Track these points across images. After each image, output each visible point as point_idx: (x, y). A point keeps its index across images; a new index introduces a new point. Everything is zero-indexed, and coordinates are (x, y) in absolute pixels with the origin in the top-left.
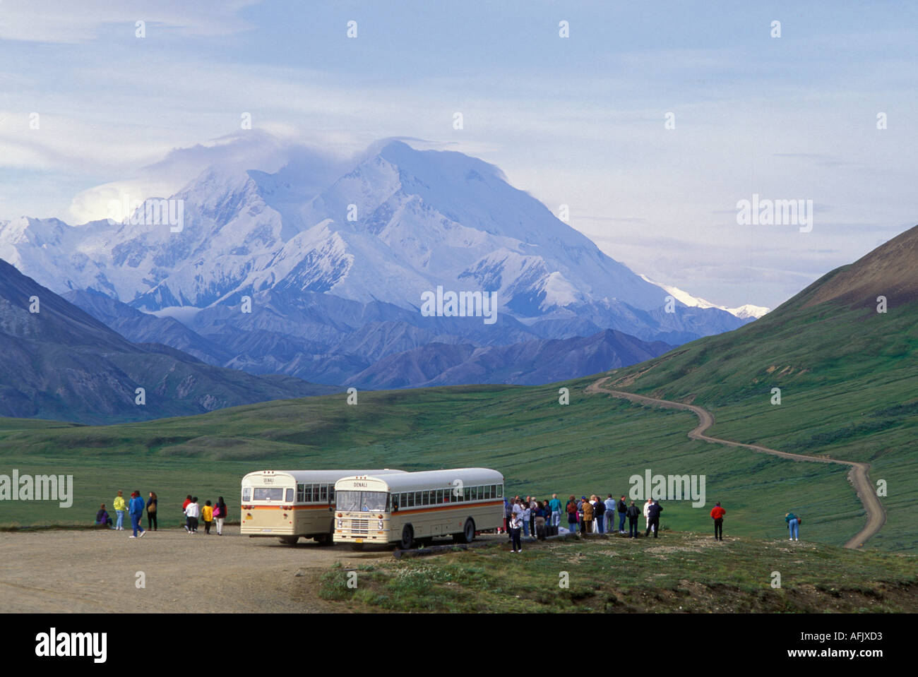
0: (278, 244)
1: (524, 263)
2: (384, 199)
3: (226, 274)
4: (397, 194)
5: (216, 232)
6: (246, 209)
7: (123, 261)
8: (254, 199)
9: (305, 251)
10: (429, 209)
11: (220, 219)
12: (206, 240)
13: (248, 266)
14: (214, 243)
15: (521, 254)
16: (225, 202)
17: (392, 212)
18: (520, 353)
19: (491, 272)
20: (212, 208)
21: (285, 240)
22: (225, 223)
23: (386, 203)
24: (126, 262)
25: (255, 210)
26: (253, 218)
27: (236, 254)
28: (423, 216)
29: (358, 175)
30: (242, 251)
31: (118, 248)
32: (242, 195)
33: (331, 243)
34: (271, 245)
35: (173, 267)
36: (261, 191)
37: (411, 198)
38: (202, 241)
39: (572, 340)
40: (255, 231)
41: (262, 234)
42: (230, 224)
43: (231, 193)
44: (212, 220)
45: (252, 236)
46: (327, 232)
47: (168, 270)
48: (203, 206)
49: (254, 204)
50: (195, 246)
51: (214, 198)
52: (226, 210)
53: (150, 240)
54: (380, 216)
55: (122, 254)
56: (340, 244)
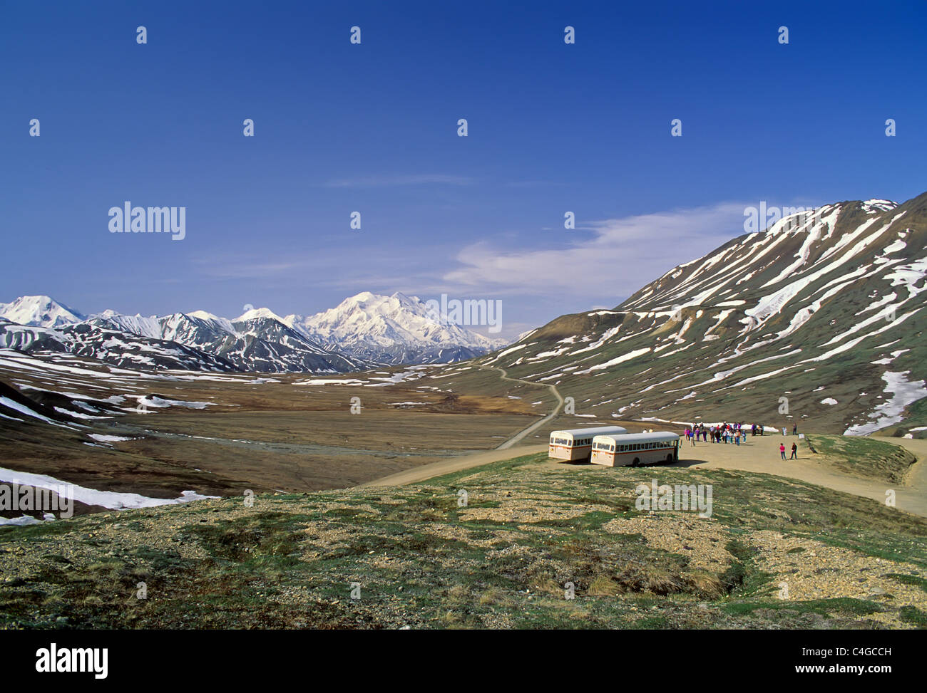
0: (365, 322)
1: (435, 327)
2: (395, 309)
3: (350, 331)
4: (399, 307)
5: (347, 318)
6: (356, 312)
8: (358, 309)
9: (373, 324)
10: (408, 311)
11: (349, 315)
13: (357, 329)
14: (347, 321)
15: (435, 324)
16: (350, 310)
17: (398, 312)
19: (426, 329)
20: (346, 311)
21: (367, 321)
25: (359, 312)
26: (358, 314)
28: (407, 314)
29: (388, 302)
30: (355, 324)
32: (355, 308)
33: (380, 321)
35: (335, 329)
37: (403, 308)
39: (450, 349)
41: (360, 319)
42: (351, 316)
43: (351, 307)
44: (346, 315)
45: (358, 319)
46: (379, 318)
48: (344, 311)
50: (341, 323)
51: (347, 309)
52: (350, 313)
53: (329, 322)
54: (394, 314)
55: (321, 325)
56: (383, 322)
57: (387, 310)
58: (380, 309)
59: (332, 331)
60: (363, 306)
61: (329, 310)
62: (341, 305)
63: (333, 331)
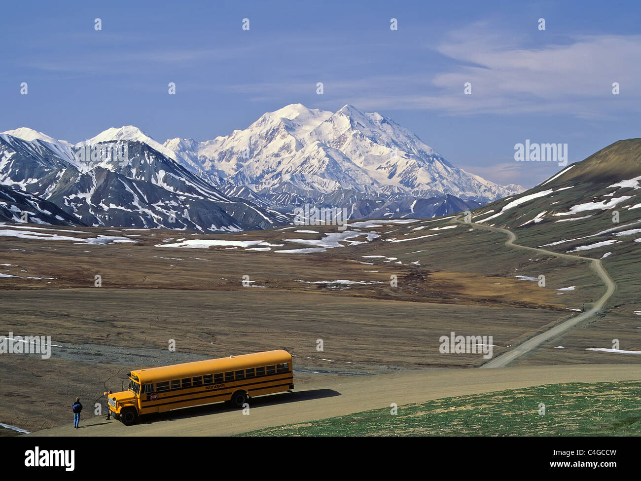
0: (294, 152)
1: (407, 163)
2: (343, 132)
3: (270, 166)
4: (349, 130)
5: (265, 146)
6: (279, 136)
7: (223, 159)
8: (283, 131)
9: (306, 156)
10: (364, 137)
11: (267, 140)
12: (261, 150)
13: (280, 163)
14: (264, 150)
15: (406, 159)
16: (270, 133)
17: (346, 138)
18: (406, 205)
19: (392, 167)
20: (264, 135)
21: (297, 151)
22: (270, 142)
23: (343, 134)
24: (224, 160)
25: (283, 137)
26: (282, 140)
27: (275, 157)
28: (361, 141)
29: (331, 121)
30: (277, 155)
31: (221, 153)
32: (277, 129)
33: (318, 152)
34: (290, 153)
35: (245, 163)
36: (287, 128)
37: (355, 132)
38: (259, 150)
39: (430, 199)
40: (283, 146)
41: (286, 148)
42: (272, 143)
43: (272, 128)
44: (263, 141)
45: (282, 149)
46: (317, 147)
47: (243, 164)
48: (259, 135)
49: (283, 133)
50: (255, 153)
51: (265, 131)
52: (270, 136)
53: (235, 150)
54: (341, 140)
55: (222, 156)
56: (322, 153)
57: (329, 133)
58: (317, 132)
59: (239, 166)
60: (290, 126)
61: (236, 131)
62: (255, 124)
63: (242, 166)
